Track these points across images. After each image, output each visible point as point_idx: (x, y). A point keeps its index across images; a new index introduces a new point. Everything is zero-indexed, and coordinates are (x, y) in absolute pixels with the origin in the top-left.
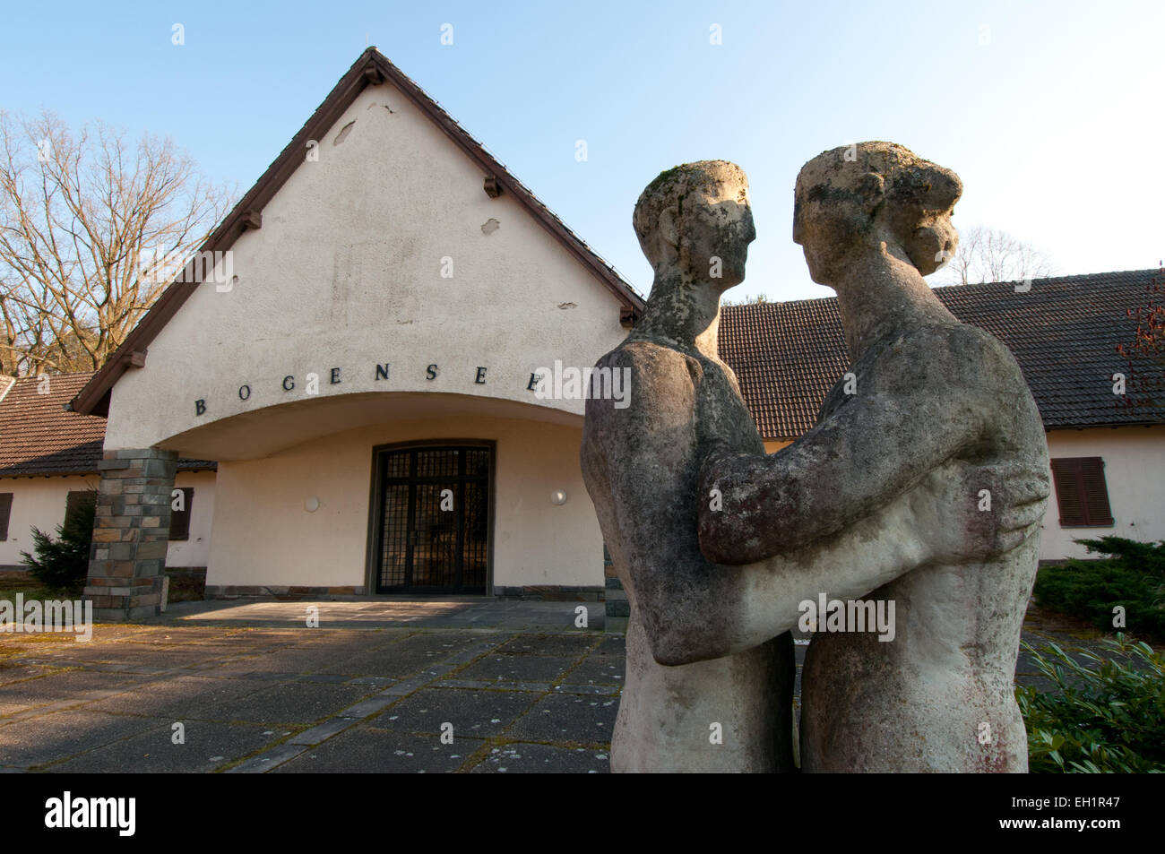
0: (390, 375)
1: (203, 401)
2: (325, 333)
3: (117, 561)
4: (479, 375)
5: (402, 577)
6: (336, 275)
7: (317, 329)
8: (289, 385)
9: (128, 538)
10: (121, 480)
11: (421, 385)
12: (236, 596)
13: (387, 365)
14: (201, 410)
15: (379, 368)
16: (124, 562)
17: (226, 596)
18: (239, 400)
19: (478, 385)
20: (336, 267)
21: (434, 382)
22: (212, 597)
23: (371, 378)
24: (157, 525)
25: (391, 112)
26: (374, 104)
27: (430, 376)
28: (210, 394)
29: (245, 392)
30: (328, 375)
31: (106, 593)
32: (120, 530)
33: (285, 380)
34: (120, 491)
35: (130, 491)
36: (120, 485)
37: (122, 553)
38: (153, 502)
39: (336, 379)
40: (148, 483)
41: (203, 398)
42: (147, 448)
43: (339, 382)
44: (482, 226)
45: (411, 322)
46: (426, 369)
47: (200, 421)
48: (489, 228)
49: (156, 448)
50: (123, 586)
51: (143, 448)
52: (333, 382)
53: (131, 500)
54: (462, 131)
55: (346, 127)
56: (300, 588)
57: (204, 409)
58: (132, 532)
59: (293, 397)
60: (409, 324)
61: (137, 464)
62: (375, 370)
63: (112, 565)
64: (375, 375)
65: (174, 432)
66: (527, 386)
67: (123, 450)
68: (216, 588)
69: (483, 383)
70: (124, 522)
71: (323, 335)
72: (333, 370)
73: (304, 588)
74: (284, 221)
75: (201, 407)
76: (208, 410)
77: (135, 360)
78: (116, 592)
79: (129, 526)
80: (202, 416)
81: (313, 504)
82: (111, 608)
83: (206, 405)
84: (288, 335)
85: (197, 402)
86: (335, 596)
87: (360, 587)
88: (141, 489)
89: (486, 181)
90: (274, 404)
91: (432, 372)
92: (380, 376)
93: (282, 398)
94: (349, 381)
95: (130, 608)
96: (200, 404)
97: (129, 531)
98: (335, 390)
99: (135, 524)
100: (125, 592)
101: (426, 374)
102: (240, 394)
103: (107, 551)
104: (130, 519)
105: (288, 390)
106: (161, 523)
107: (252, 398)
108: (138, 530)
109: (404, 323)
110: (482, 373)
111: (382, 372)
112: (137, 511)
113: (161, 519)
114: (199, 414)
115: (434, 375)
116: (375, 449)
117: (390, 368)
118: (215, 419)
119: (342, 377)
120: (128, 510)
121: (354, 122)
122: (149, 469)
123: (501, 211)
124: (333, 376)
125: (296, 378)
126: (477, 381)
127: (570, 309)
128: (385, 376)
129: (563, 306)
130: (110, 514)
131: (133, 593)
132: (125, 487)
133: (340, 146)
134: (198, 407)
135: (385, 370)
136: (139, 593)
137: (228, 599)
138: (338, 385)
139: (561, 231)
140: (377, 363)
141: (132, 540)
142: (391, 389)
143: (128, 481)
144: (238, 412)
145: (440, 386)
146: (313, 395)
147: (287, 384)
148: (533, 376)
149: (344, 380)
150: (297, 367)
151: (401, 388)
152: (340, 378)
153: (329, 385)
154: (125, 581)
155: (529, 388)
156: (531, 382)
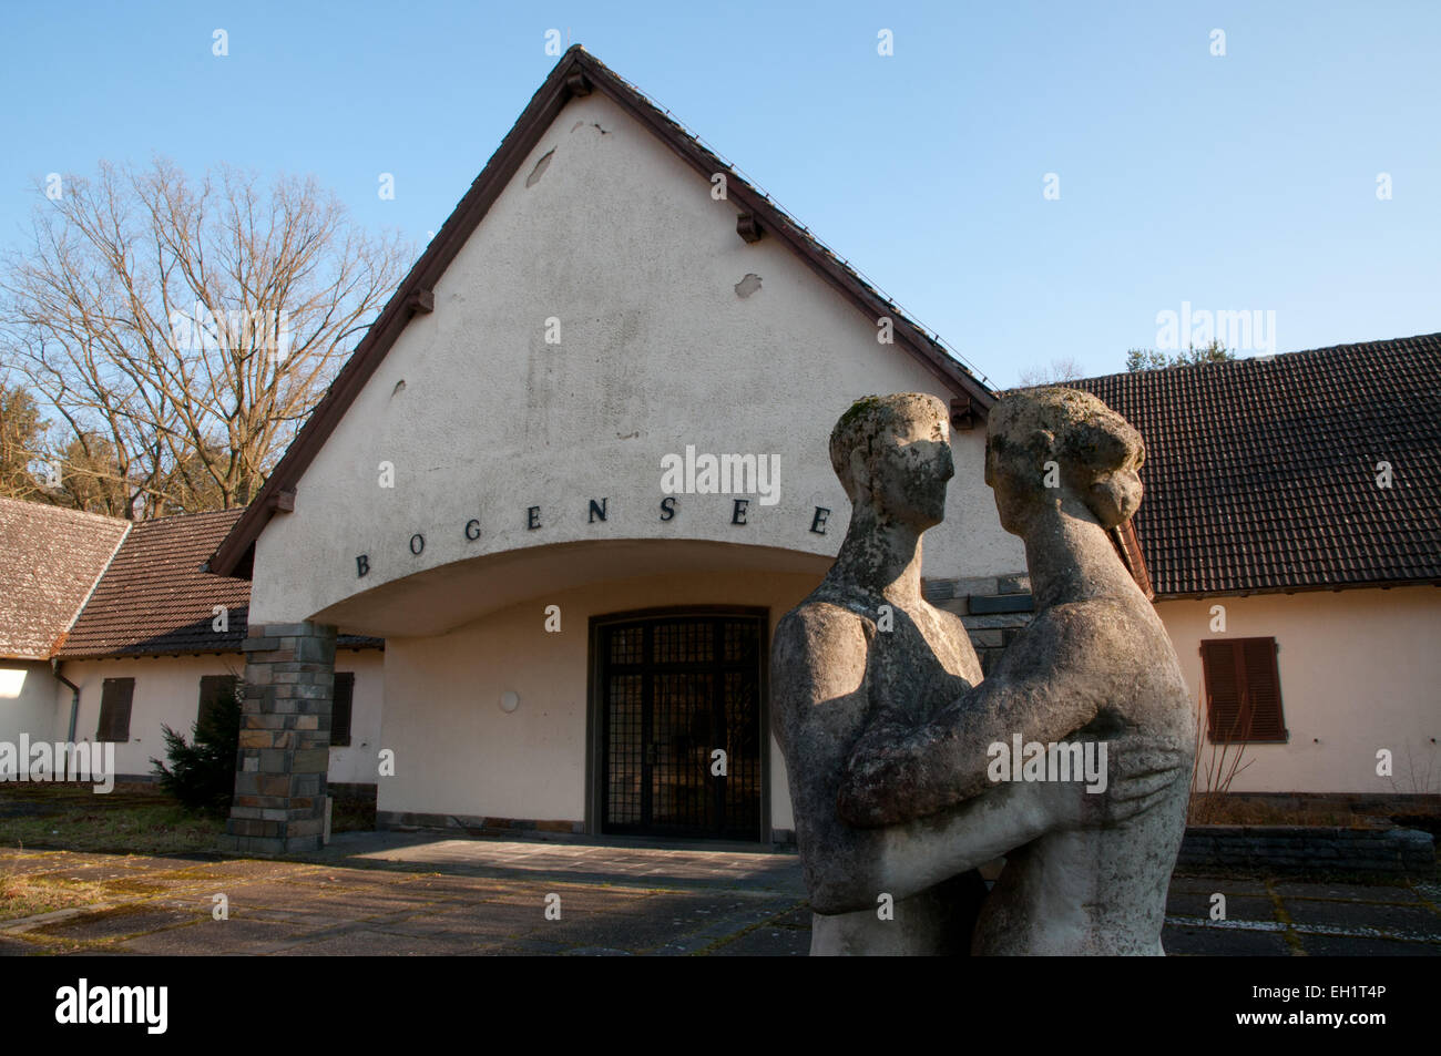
0: (609, 516)
1: (365, 557)
2: (519, 456)
3: (270, 774)
4: (737, 512)
5: (638, 809)
6: (532, 372)
7: (508, 451)
8: (473, 533)
9: (281, 743)
10: (270, 666)
11: (654, 530)
12: (416, 827)
13: (604, 500)
14: (364, 570)
15: (593, 505)
16: (278, 775)
17: (404, 827)
18: (411, 555)
19: (736, 528)
20: (532, 359)
21: (673, 523)
22: (385, 828)
23: (582, 519)
24: (315, 726)
25: (603, 132)
26: (581, 124)
27: (666, 516)
28: (374, 548)
29: (417, 543)
30: (524, 517)
31: (258, 817)
32: (271, 733)
33: (468, 526)
34: (270, 679)
35: (282, 681)
36: (269, 671)
37: (275, 763)
38: (309, 695)
39: (535, 523)
40: (304, 669)
41: (366, 553)
42: (300, 621)
43: (539, 526)
44: (737, 286)
45: (637, 435)
46: (659, 504)
47: (363, 585)
48: (747, 288)
49: (310, 621)
50: (278, 808)
51: (295, 622)
52: (531, 527)
53: (284, 692)
54: (704, 150)
55: (542, 160)
56: (497, 819)
57: (368, 568)
58: (286, 735)
59: (479, 549)
60: (633, 438)
61: (289, 643)
62: (588, 507)
63: (263, 779)
64: (587, 516)
65: (332, 601)
66: (810, 527)
67: (272, 624)
68: (390, 815)
69: (744, 523)
70: (276, 721)
71: (516, 459)
72: (531, 510)
73: (503, 820)
74: (463, 300)
75: (363, 565)
76: (372, 569)
77: (282, 504)
78: (270, 815)
79: (282, 727)
80: (365, 579)
81: (511, 703)
82: (264, 836)
83: (370, 563)
84: (471, 461)
85: (358, 559)
86: (547, 834)
87: (580, 823)
88: (294, 677)
89: (741, 219)
90: (456, 559)
91: (668, 509)
92: (595, 517)
93: (465, 552)
94: (553, 526)
95: (287, 838)
96: (363, 561)
97: (282, 734)
98: (534, 539)
99: (289, 725)
100: (280, 815)
101: (659, 512)
102: (412, 546)
103: (257, 760)
104: (283, 717)
105: (472, 539)
106: (320, 723)
107: (427, 552)
108: (292, 733)
109: (627, 437)
110: (741, 509)
111: (597, 511)
112: (290, 707)
113: (320, 719)
114: (361, 575)
115: (672, 513)
116: (593, 621)
117: (609, 504)
118: (382, 582)
119: (544, 518)
120: (279, 706)
121: (553, 151)
122: (304, 653)
123: (763, 262)
124: (531, 518)
125: (482, 522)
126: (735, 521)
128: (602, 516)
130: (259, 711)
131: (290, 818)
132: (276, 675)
133: (534, 187)
134: (360, 565)
135: (601, 508)
136: (297, 819)
137: (405, 831)
138: (538, 531)
139: (855, 288)
140: (590, 498)
141: (287, 745)
142: (611, 536)
143: (278, 667)
144: (410, 571)
145: (680, 529)
146: (505, 547)
147: (471, 531)
148: (819, 511)
149: (546, 523)
150: (483, 505)
151: (626, 535)
152: (540, 521)
153: (526, 530)
154: (280, 801)
155: (814, 530)
156: (817, 520)
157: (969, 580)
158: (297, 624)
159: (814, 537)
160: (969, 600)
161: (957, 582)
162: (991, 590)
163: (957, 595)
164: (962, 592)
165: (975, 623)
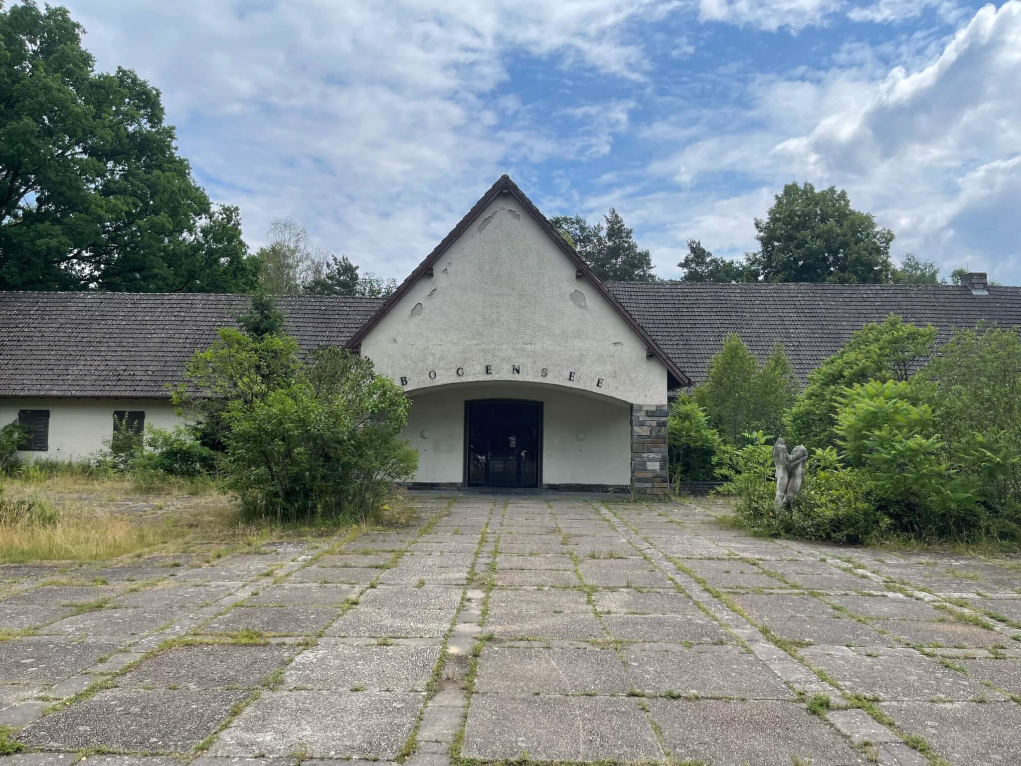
0: (520, 372)
1: (405, 378)
2: (480, 344)
4: (571, 376)
7: (475, 342)
8: (460, 373)
11: (538, 379)
13: (519, 366)
14: (404, 383)
15: (514, 367)
18: (429, 379)
19: (570, 381)
21: (546, 377)
23: (509, 373)
25: (515, 215)
26: (504, 208)
27: (544, 375)
28: (409, 374)
29: (432, 375)
30: (485, 369)
33: (458, 370)
39: (489, 371)
41: (405, 376)
43: (491, 373)
44: (571, 294)
46: (541, 370)
47: (404, 389)
48: (575, 295)
52: (487, 373)
57: (406, 382)
59: (464, 379)
60: (530, 345)
62: (512, 368)
64: (512, 371)
66: (596, 384)
69: (573, 380)
71: (478, 346)
72: (487, 367)
75: (404, 381)
76: (408, 383)
80: (405, 386)
83: (407, 380)
84: (457, 344)
85: (402, 378)
89: (578, 272)
90: (452, 382)
91: (545, 373)
92: (515, 372)
93: (457, 380)
94: (497, 373)
98: (488, 378)
101: (541, 373)
102: (430, 375)
105: (460, 375)
107: (435, 380)
109: (527, 344)
110: (573, 375)
111: (516, 370)
114: (403, 385)
117: (521, 368)
118: (414, 388)
119: (493, 370)
123: (584, 287)
124: (487, 370)
125: (464, 369)
126: (570, 379)
127: (619, 346)
128: (518, 372)
129: (615, 344)
134: (402, 381)
135: (518, 369)
138: (490, 375)
140: (513, 365)
142: (521, 380)
144: (429, 385)
145: (549, 380)
146: (475, 380)
148: (600, 379)
149: (493, 372)
150: (464, 363)
151: (527, 379)
152: (491, 371)
153: (485, 374)
155: (598, 385)
156: (599, 382)
157: (647, 405)
159: (597, 388)
160: (647, 411)
161: (643, 406)
162: (654, 409)
163: (643, 410)
164: (645, 409)
165: (648, 419)
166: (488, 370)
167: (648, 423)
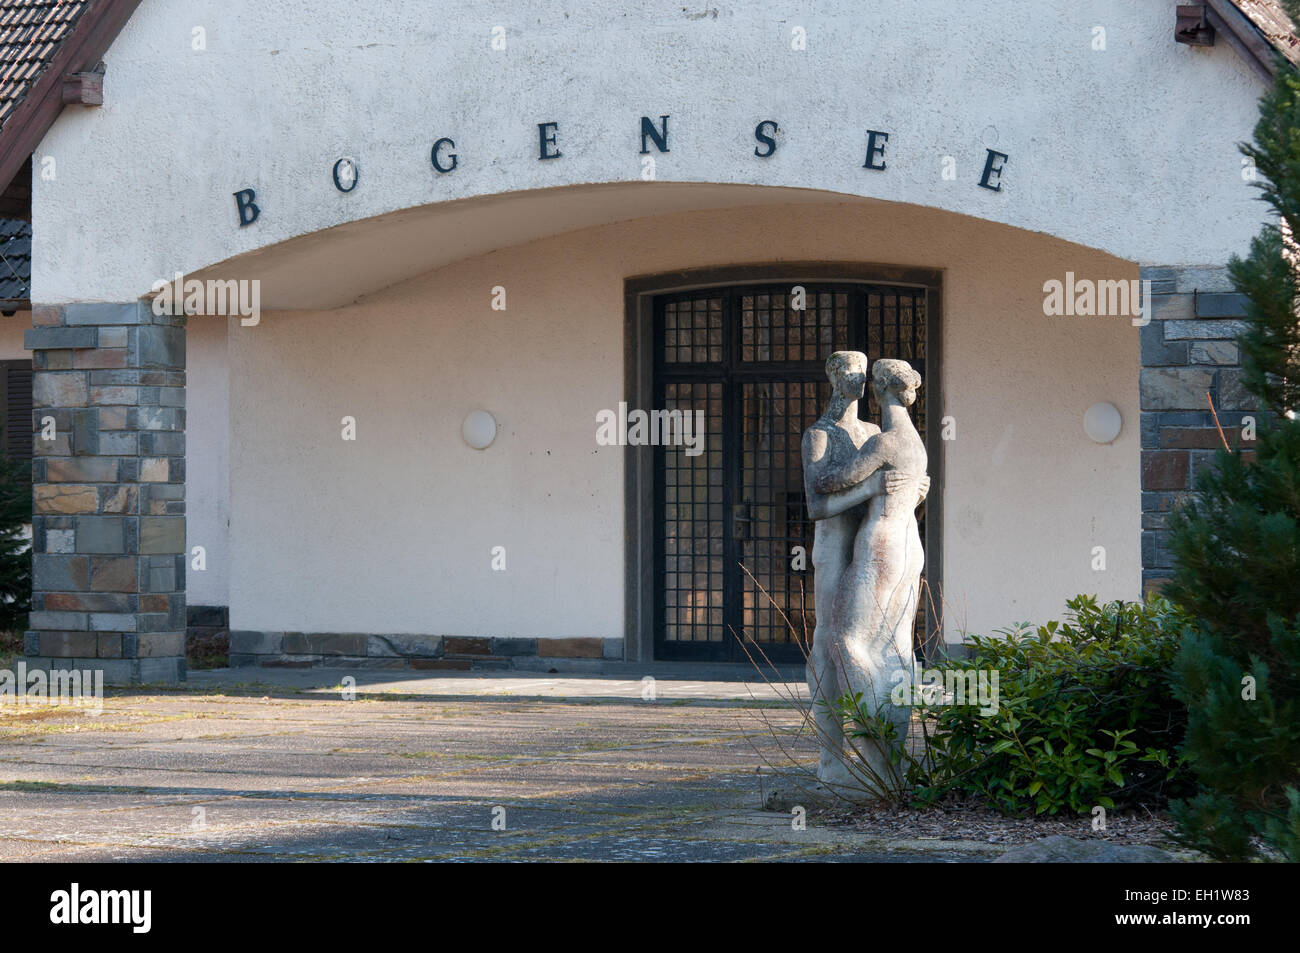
0: (672, 143)
1: (251, 193)
3: (100, 556)
4: (871, 150)
8: (444, 160)
9: (115, 505)
10: (83, 376)
11: (741, 169)
13: (665, 118)
14: (249, 214)
15: (646, 124)
16: (114, 557)
18: (335, 192)
19: (871, 174)
21: (773, 160)
23: (629, 148)
27: (764, 149)
28: (264, 176)
29: (345, 174)
30: (534, 138)
31: (83, 626)
32: (95, 488)
33: (436, 148)
34: (84, 399)
35: (106, 400)
36: (82, 385)
37: (105, 539)
39: (551, 149)
40: (145, 381)
41: (251, 184)
42: (134, 300)
43: (558, 155)
45: (715, 14)
46: (752, 130)
47: (249, 240)
49: (152, 301)
50: (117, 611)
51: (123, 300)
52: (544, 155)
53: (112, 419)
57: (256, 211)
58: (122, 491)
59: (455, 187)
60: (709, 19)
61: (114, 337)
62: (638, 128)
63: (86, 565)
64: (638, 141)
65: (191, 265)
66: (979, 180)
67: (78, 303)
69: (882, 168)
70: (102, 469)
71: (513, 39)
72: (543, 128)
75: (247, 206)
76: (263, 214)
77: (83, 90)
78: (104, 622)
79: (113, 477)
80: (252, 229)
81: (484, 432)
83: (258, 202)
84: (433, 36)
85: (238, 195)
86: (556, 662)
87: (617, 640)
88: (130, 395)
90: (416, 203)
91: (766, 139)
92: (651, 145)
93: (431, 191)
94: (582, 154)
95: (138, 658)
96: (246, 199)
97: (117, 489)
98: (550, 175)
99: (127, 473)
100: (125, 623)
101: (753, 143)
102: (336, 178)
103: (70, 533)
104: (115, 464)
105: (443, 171)
107: (361, 190)
108: (135, 488)
109: (699, 16)
110: (878, 145)
112: (127, 444)
114: (244, 222)
115: (772, 146)
116: (632, 286)
117: (672, 125)
118: (284, 237)
119: (564, 142)
120: (105, 443)
122: (144, 353)
124: (544, 141)
125: (459, 143)
126: (869, 164)
128: (662, 144)
130: (68, 451)
131: (140, 627)
132: (94, 390)
134: (242, 208)
135: (660, 130)
136: (151, 627)
138: (556, 163)
140: (640, 115)
141: (126, 508)
142: (677, 176)
143: (97, 377)
144: (334, 220)
145: (785, 171)
146: (501, 186)
147: (441, 157)
148: (992, 155)
149: (568, 150)
150: (459, 116)
151: (699, 174)
152: (560, 146)
153: (535, 159)
154: (121, 599)
155: (984, 183)
156: (988, 169)
157: (1198, 268)
158: (130, 305)
159: (983, 195)
160: (1193, 297)
161: (1182, 271)
162: (1223, 284)
163: (1181, 289)
164: (1186, 286)
165: (1203, 330)
166: (654, 135)
167: (1203, 352)
